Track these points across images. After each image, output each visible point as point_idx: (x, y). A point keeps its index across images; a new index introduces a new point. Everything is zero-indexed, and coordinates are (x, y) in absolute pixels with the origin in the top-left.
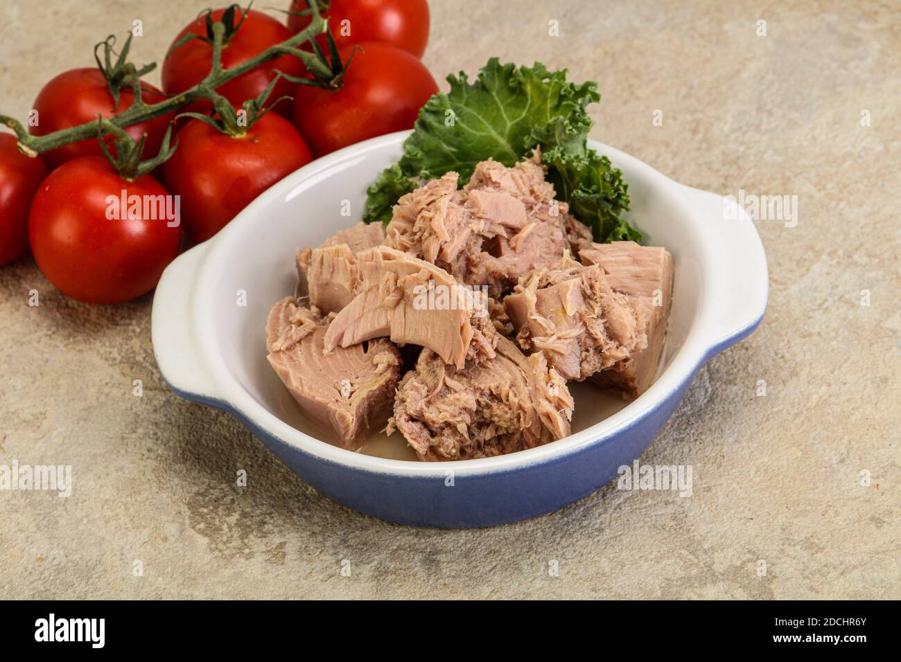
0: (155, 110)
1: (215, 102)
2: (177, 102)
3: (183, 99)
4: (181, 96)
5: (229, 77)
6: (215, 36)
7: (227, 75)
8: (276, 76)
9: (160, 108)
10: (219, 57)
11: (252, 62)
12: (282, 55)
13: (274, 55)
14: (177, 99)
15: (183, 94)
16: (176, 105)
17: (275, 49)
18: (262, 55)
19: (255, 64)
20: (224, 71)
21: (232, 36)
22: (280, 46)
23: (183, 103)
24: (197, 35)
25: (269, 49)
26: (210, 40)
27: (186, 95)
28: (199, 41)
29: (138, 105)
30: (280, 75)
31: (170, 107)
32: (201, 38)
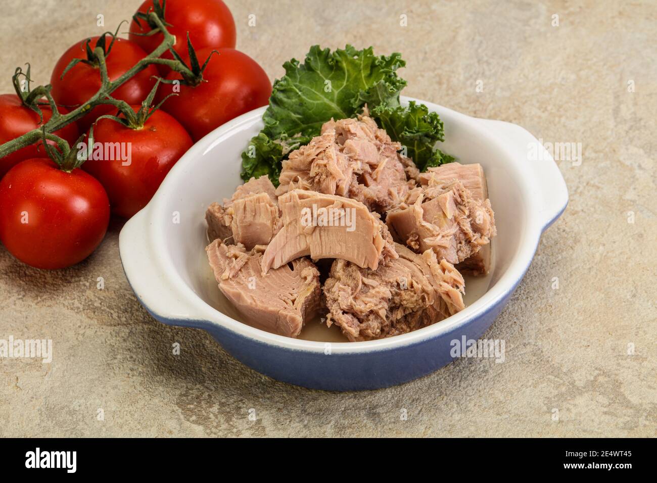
0: (69, 118)
1: (117, 106)
2: (84, 110)
3: (89, 107)
4: (86, 105)
5: (116, 86)
6: (99, 57)
7: (114, 85)
8: (157, 80)
9: (72, 116)
10: (106, 73)
11: (130, 73)
12: (149, 65)
13: (145, 66)
14: (84, 107)
15: (86, 103)
16: (83, 112)
17: (145, 61)
18: (136, 67)
19: (132, 74)
20: (111, 82)
21: (107, 56)
22: (147, 59)
23: (88, 109)
24: (81, 59)
25: (140, 62)
26: (91, 62)
27: (91, 104)
28: (83, 64)
29: (57, 116)
30: (160, 79)
31: (79, 114)
32: (83, 61)
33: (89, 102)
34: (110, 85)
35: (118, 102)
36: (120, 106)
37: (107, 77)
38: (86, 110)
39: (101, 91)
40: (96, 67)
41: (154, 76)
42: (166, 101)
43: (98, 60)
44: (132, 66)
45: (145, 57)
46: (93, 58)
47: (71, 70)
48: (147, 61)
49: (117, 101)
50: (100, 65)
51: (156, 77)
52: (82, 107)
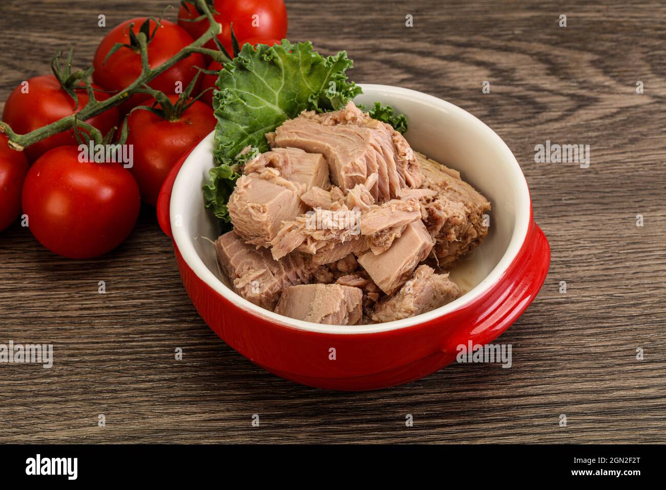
0: (106, 105)
1: (154, 96)
2: (121, 97)
3: (126, 95)
4: (124, 93)
5: (155, 75)
6: (141, 43)
7: (155, 73)
8: (197, 71)
9: (109, 103)
10: (147, 60)
11: (172, 61)
12: (192, 54)
13: (187, 55)
14: (121, 95)
15: (124, 91)
16: (121, 99)
17: (188, 49)
18: (178, 55)
19: (174, 62)
20: (152, 70)
21: (150, 42)
22: (190, 47)
23: (126, 97)
24: (123, 44)
25: (182, 50)
26: (133, 47)
27: (129, 92)
28: (125, 48)
29: (93, 102)
30: (200, 70)
31: (117, 101)
32: (126, 46)
33: (127, 89)
34: (151, 73)
35: (155, 93)
36: (157, 96)
37: (147, 64)
38: (124, 98)
39: (140, 78)
40: (138, 52)
41: (195, 66)
42: (204, 94)
43: (140, 45)
44: (175, 53)
45: (188, 44)
46: (135, 43)
47: (113, 55)
48: (190, 49)
49: (154, 91)
50: (141, 52)
51: (197, 68)
52: (119, 94)
